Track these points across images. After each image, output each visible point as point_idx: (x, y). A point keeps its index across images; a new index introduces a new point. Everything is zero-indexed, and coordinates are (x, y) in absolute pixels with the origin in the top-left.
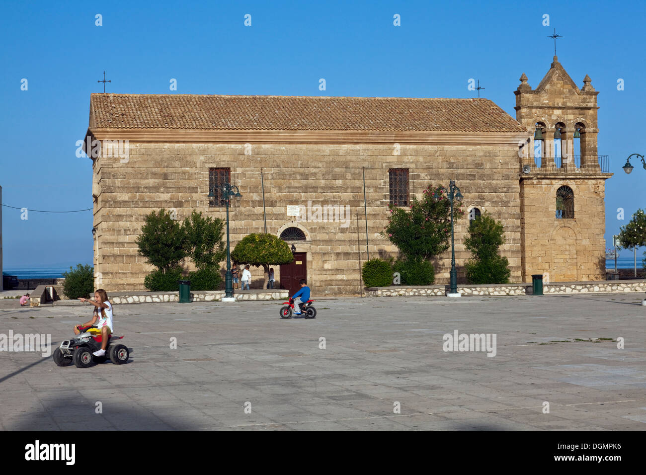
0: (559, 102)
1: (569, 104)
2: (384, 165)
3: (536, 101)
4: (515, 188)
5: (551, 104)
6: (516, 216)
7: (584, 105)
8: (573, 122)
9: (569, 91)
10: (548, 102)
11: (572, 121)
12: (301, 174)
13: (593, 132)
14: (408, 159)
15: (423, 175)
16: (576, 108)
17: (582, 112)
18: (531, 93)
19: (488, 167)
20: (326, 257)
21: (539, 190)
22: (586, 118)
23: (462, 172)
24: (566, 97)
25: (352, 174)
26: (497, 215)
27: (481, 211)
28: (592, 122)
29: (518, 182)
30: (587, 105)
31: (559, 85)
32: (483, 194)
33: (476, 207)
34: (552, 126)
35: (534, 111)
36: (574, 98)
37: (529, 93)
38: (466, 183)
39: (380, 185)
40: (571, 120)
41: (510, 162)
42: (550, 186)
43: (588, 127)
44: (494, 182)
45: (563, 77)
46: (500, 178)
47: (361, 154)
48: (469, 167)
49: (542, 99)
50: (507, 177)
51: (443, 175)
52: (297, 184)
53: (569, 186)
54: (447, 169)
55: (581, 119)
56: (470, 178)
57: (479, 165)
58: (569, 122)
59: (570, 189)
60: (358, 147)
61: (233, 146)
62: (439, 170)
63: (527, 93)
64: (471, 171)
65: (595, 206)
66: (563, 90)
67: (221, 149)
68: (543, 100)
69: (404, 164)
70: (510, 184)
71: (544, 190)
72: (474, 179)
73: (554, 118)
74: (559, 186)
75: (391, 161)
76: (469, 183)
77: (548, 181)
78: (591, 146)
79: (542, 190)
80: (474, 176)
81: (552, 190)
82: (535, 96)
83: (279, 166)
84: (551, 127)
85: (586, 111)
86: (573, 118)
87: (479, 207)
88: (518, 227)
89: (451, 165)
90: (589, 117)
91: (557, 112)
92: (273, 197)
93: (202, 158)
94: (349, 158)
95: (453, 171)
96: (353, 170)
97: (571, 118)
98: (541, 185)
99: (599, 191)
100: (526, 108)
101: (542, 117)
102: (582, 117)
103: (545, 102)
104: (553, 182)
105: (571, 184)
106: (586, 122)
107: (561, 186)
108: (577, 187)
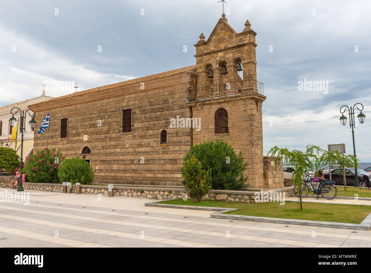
0: (222, 46)
1: (229, 46)
2: (121, 108)
3: (206, 50)
4: (187, 114)
5: (216, 49)
6: (187, 134)
7: (241, 43)
9: (229, 36)
10: (214, 48)
11: (231, 58)
12: (89, 118)
13: (248, 63)
14: (131, 103)
15: (137, 112)
16: (234, 47)
17: (238, 49)
19: (171, 102)
20: (97, 163)
22: (242, 53)
23: (157, 107)
24: (227, 42)
25: (108, 115)
26: (175, 134)
27: (167, 132)
28: (247, 55)
29: (188, 110)
30: (243, 43)
31: (222, 34)
32: (168, 120)
33: (164, 129)
35: (204, 57)
36: (233, 40)
37: (201, 46)
38: (159, 114)
39: (119, 120)
40: (230, 58)
41: (184, 96)
42: (210, 109)
43: (244, 59)
44: (175, 111)
45: (224, 28)
46: (177, 108)
47: (112, 103)
48: (160, 103)
49: (210, 47)
50: (182, 107)
51: (147, 110)
52: (87, 124)
53: (224, 108)
54: (149, 107)
55: (237, 55)
56: (161, 111)
57: (165, 101)
58: (229, 59)
59: (225, 110)
60: (111, 100)
61: (68, 108)
62: (146, 108)
63: (199, 46)
64: (162, 106)
65: (244, 122)
66: (225, 37)
67: (65, 110)
69: (129, 106)
70: (184, 111)
72: (162, 111)
73: (218, 59)
74: (217, 109)
75: (124, 105)
76: (160, 114)
77: (208, 107)
78: (246, 75)
79: (205, 113)
80: (163, 109)
81: (212, 112)
82: (205, 46)
83: (82, 115)
84: (215, 66)
85: (242, 48)
86: (232, 56)
87: (166, 129)
88: (188, 142)
89: (151, 104)
90: (244, 52)
91: (220, 54)
92: (80, 131)
93: (60, 115)
94: (107, 107)
95: (152, 107)
96: (108, 113)
97: (230, 56)
98: (204, 110)
99: (248, 109)
100: (199, 56)
101: (210, 60)
102: (238, 54)
103: (212, 49)
104: (212, 106)
105: (225, 106)
106: (242, 56)
107: (218, 109)
108: (230, 108)
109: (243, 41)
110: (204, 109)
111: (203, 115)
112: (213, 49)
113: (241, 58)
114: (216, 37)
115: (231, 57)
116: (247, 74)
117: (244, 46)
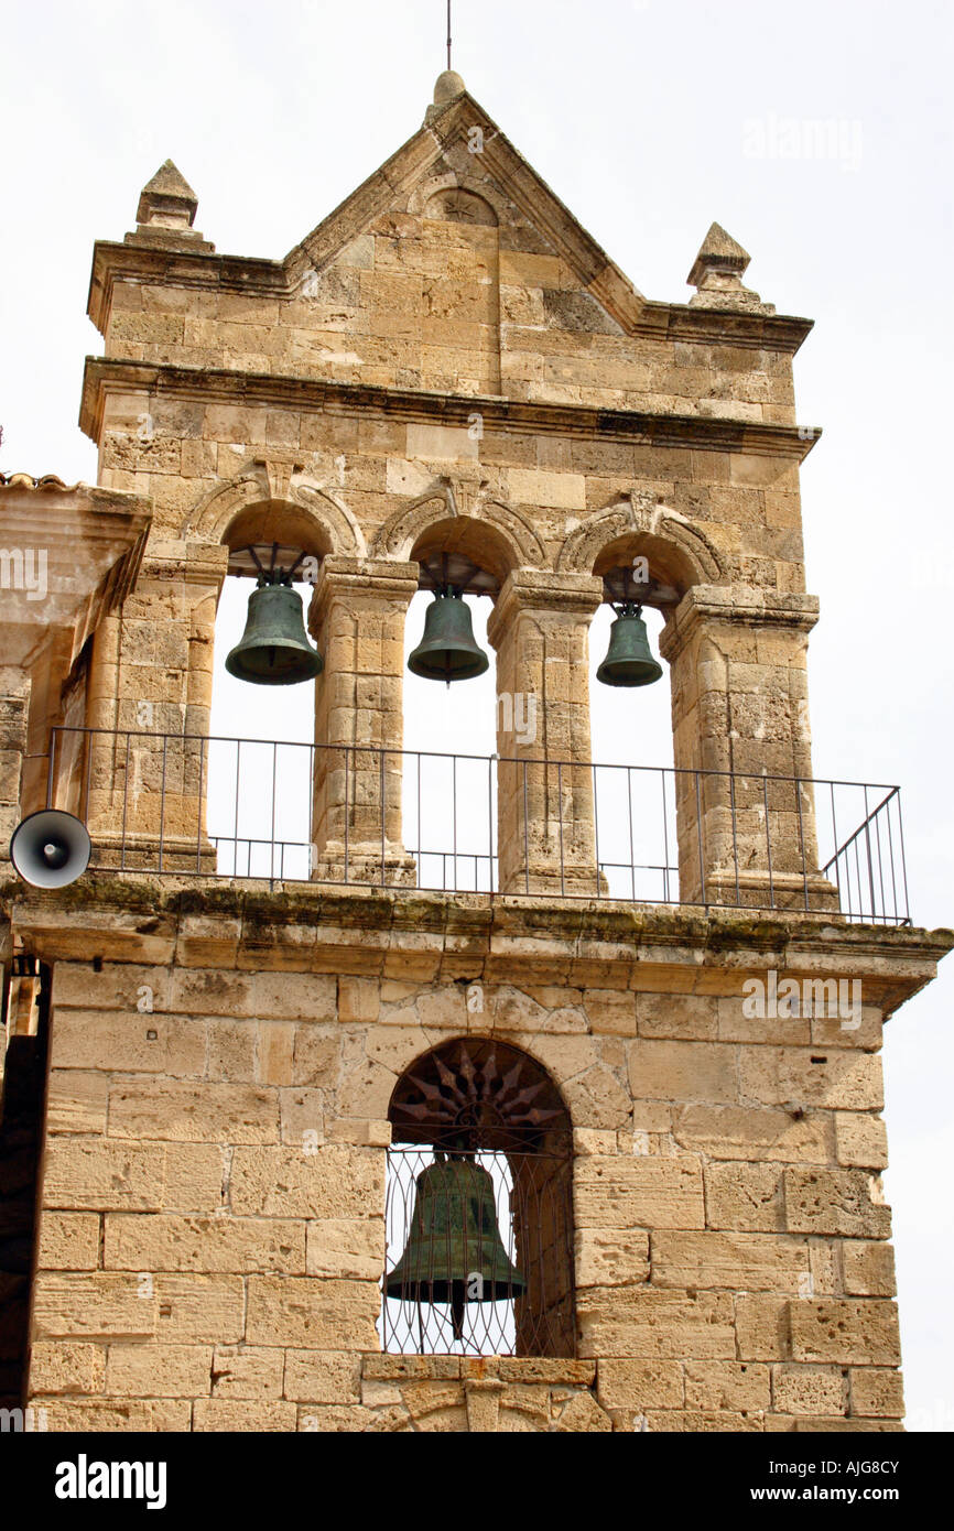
0: (461, 373)
1: (548, 392)
5: (382, 382)
7: (683, 408)
8: (588, 532)
9: (549, 302)
10: (353, 359)
11: (572, 524)
16: (611, 424)
18: (207, 285)
21: (209, 1066)
22: (693, 504)
24: (521, 342)
28: (753, 544)
30: (709, 412)
34: (383, 538)
35: (223, 415)
36: (591, 350)
37: (188, 283)
40: (561, 513)
42: (325, 1031)
43: (722, 572)
45: (497, 200)
49: (302, 336)
53: (526, 1042)
55: (651, 513)
58: (546, 528)
59: (536, 1072)
63: (166, 282)
65: (790, 1245)
68: (317, 345)
71: (258, 1075)
73: (407, 484)
74: (424, 1042)
78: (747, 734)
79: (248, 1066)
82: (243, 305)
86: (582, 503)
90: (722, 501)
91: (440, 443)
98: (228, 1024)
99: (831, 1099)
100: (151, 387)
101: (298, 469)
102: (660, 501)
103: (325, 356)
104: (364, 1000)
105: (544, 1020)
106: (701, 537)
107: (438, 1038)
108: (604, 1052)
109: (712, 393)
110: (250, 1004)
111: (222, 1092)
112: (352, 370)
113: (691, 550)
114: (391, 258)
115: (574, 512)
116: (760, 733)
117: (728, 449)
